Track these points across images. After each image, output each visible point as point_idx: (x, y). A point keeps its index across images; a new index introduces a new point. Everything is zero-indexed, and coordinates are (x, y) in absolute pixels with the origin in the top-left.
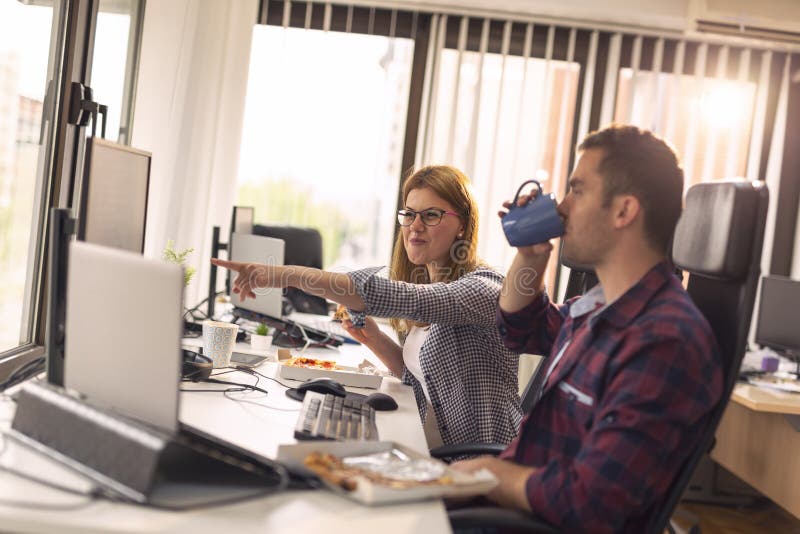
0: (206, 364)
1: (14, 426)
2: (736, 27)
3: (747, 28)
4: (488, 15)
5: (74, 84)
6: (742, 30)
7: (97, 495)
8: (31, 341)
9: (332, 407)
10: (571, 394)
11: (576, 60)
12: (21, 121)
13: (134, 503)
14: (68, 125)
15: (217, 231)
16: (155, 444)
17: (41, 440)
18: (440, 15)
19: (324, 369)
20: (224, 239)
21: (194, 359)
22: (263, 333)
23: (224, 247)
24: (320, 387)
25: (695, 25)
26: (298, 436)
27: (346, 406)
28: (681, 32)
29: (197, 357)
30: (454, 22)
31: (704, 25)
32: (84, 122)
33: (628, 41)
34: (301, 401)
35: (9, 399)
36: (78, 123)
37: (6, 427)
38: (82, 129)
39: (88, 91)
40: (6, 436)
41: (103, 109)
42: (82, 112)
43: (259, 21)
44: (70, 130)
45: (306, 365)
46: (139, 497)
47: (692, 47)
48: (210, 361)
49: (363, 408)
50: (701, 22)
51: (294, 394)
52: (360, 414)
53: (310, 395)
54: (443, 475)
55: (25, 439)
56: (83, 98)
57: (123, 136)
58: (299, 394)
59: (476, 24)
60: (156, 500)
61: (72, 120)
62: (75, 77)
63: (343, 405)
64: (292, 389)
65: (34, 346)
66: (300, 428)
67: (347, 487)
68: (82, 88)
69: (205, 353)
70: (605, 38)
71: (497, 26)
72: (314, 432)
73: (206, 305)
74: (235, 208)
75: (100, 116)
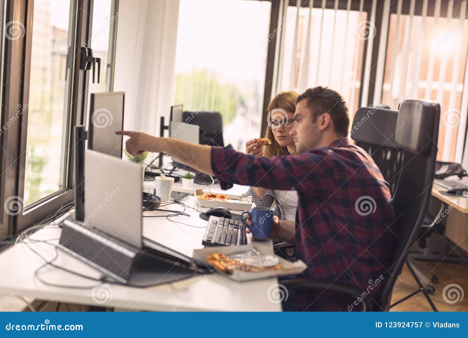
0: (157, 201)
1: (60, 243)
5: (82, 48)
7: (104, 280)
8: (65, 187)
9: (223, 225)
11: (364, 10)
12: (54, 41)
13: (122, 284)
14: (80, 70)
15: (162, 119)
16: (131, 254)
17: (74, 251)
19: (220, 200)
20: (167, 123)
21: (151, 197)
22: (189, 177)
23: (167, 128)
24: (218, 213)
26: (204, 243)
27: (230, 224)
29: (153, 197)
32: (88, 68)
34: (208, 220)
35: (57, 226)
36: (85, 69)
37: (57, 243)
38: (87, 71)
39: (90, 50)
40: (57, 248)
41: (98, 60)
42: (87, 63)
44: (81, 73)
45: (211, 198)
46: (124, 281)
48: (159, 199)
49: (240, 225)
51: (204, 216)
52: (238, 228)
53: (212, 218)
54: (279, 264)
55: (66, 249)
56: (87, 55)
57: (109, 69)
58: (206, 216)
60: (131, 283)
61: (82, 68)
62: (83, 45)
63: (229, 223)
64: (203, 213)
65: (67, 190)
66: (205, 239)
67: (228, 272)
68: (87, 50)
69: (157, 195)
72: (213, 242)
73: (158, 160)
74: (172, 107)
75: (97, 64)
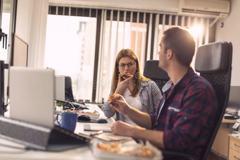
2: (194, 10)
3: (197, 11)
4: (119, 9)
6: (195, 11)
7: (28, 149)
10: (172, 109)
18: (105, 10)
25: (182, 10)
28: (177, 13)
30: (109, 12)
31: (184, 10)
33: (161, 16)
43: (49, 14)
47: (180, 17)
50: (183, 9)
59: (115, 12)
70: (154, 15)
71: (122, 13)
